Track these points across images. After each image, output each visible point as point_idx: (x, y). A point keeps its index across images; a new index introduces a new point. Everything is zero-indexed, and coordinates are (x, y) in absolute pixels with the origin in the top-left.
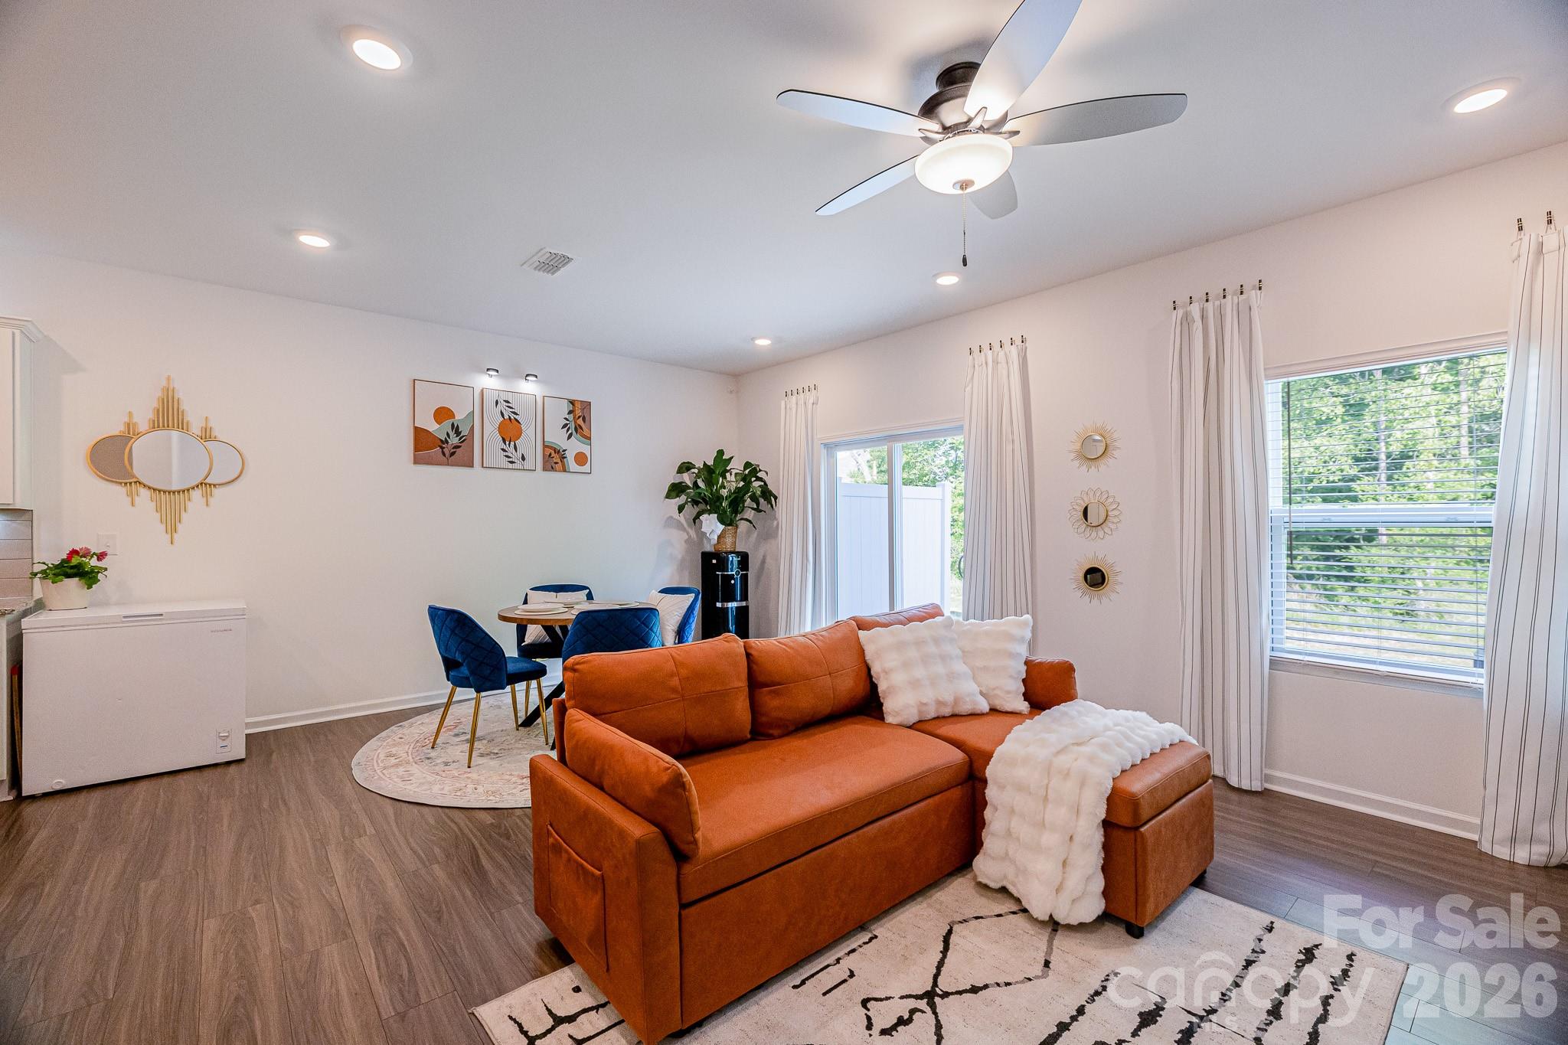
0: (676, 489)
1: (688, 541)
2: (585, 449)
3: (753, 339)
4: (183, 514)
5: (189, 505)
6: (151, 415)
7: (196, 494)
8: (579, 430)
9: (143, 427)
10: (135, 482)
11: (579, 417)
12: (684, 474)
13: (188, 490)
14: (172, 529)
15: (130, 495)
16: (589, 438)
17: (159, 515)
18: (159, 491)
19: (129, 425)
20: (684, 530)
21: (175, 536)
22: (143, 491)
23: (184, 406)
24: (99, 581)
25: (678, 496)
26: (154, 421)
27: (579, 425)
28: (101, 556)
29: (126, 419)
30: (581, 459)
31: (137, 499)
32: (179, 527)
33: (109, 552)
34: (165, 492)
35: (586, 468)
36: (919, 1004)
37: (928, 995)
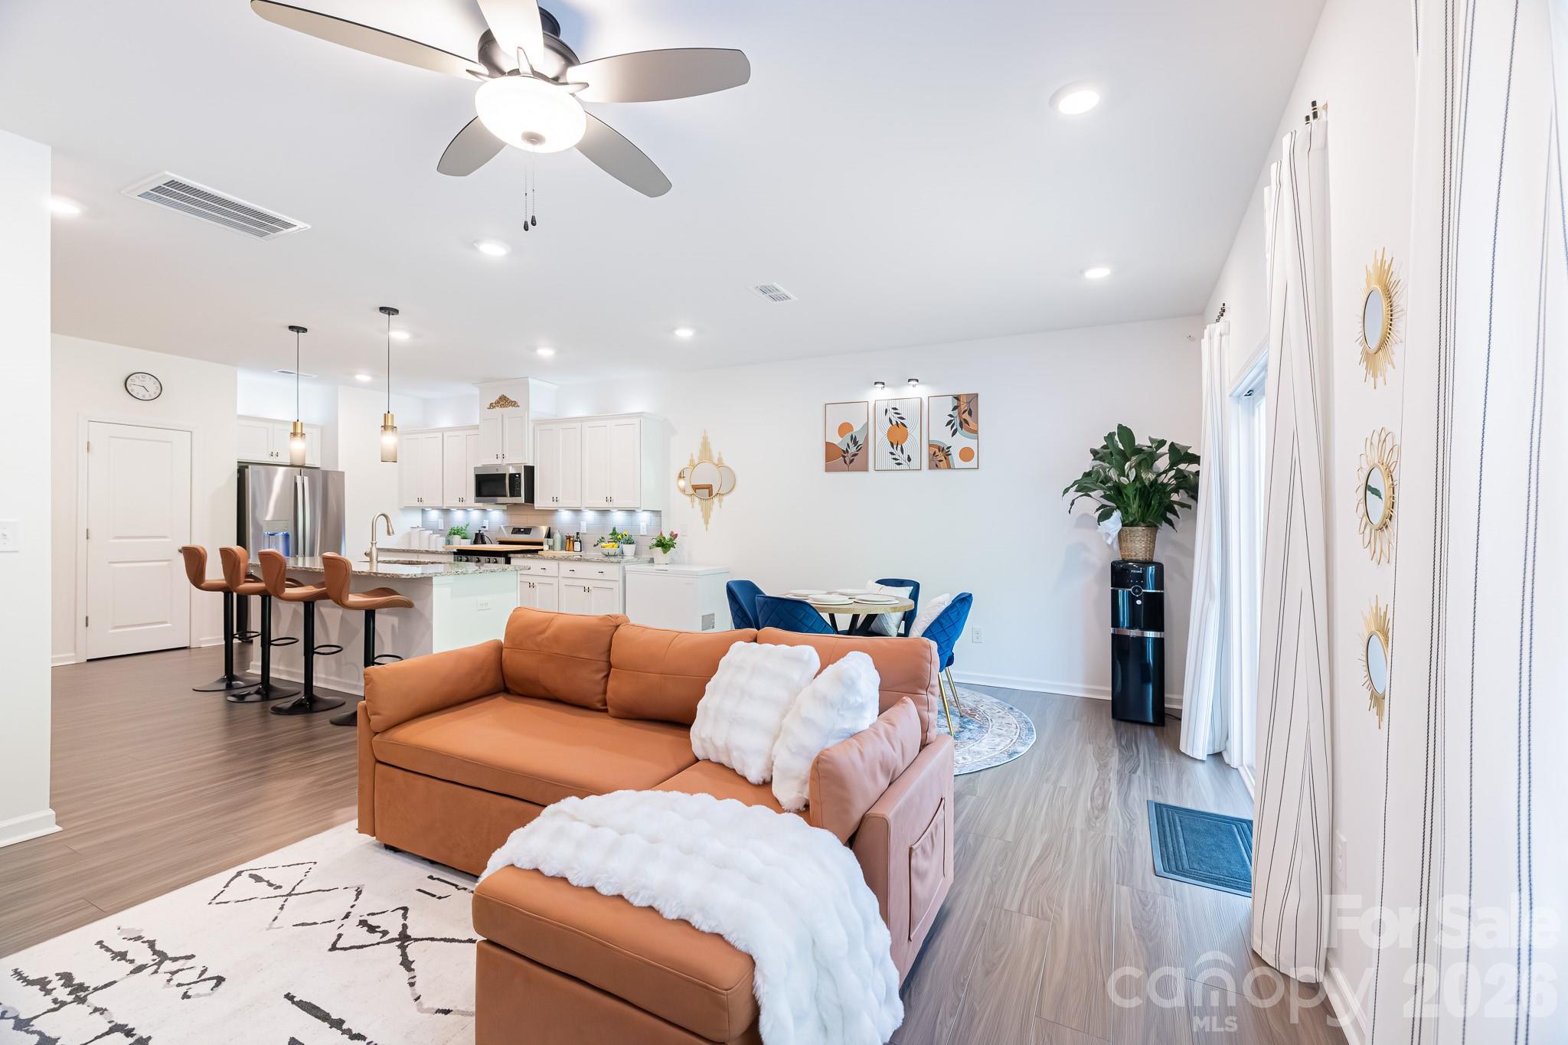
2: (971, 443)
4: (711, 513)
5: (713, 507)
7: (716, 501)
8: (964, 424)
9: (696, 461)
10: (694, 494)
11: (965, 411)
13: (712, 498)
14: (707, 522)
15: (692, 502)
16: (976, 432)
17: (702, 513)
19: (691, 461)
21: (708, 526)
22: (696, 500)
26: (700, 457)
27: (965, 420)
30: (967, 454)
31: (694, 504)
32: (710, 520)
34: (703, 499)
35: (973, 463)
36: (394, 933)
37: (404, 938)
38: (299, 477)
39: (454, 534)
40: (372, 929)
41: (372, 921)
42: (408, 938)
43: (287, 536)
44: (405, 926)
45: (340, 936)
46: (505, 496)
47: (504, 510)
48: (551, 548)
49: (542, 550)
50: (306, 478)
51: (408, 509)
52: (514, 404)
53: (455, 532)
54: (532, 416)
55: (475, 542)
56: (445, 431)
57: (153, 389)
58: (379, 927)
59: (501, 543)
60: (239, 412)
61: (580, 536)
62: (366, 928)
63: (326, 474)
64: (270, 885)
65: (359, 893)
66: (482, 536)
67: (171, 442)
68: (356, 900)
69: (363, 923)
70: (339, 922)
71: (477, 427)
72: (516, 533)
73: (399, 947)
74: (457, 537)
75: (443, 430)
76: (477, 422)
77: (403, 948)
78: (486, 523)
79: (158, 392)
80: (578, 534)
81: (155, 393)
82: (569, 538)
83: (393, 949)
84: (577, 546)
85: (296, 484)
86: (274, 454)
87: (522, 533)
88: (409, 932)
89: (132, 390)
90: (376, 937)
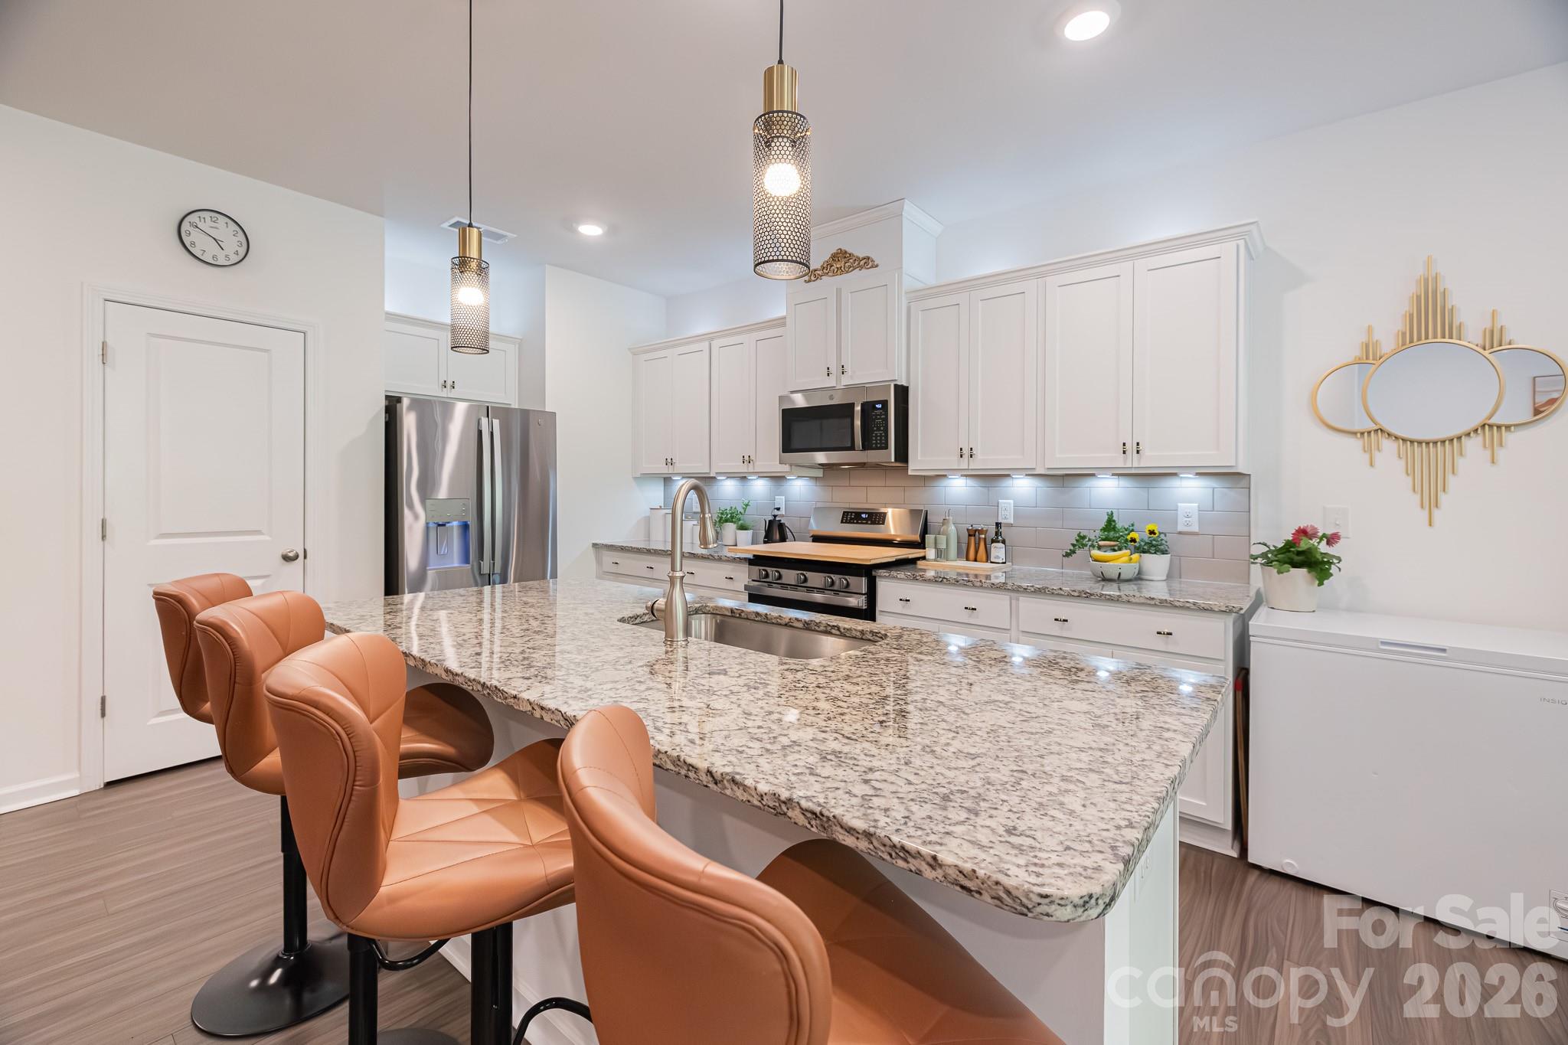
4: (1450, 478)
5: (1460, 462)
6: (1399, 325)
7: (1473, 445)
9: (1387, 344)
10: (1376, 431)
13: (1459, 438)
14: (1431, 503)
15: (1368, 450)
17: (1410, 479)
18: (1412, 442)
19: (1367, 346)
21: (1436, 513)
22: (1388, 445)
23: (1453, 300)
24: (1332, 575)
26: (1404, 334)
28: (1332, 539)
29: (1365, 339)
31: (1377, 456)
32: (1443, 498)
33: (1342, 534)
34: (1420, 443)
38: (484, 421)
39: (727, 521)
43: (465, 527)
46: (852, 448)
47: (816, 478)
48: (940, 554)
49: (924, 558)
50: (496, 422)
51: (647, 477)
52: (867, 263)
53: (727, 518)
54: (908, 283)
55: (768, 539)
56: (712, 339)
57: (232, 244)
59: (817, 539)
60: (389, 307)
61: (1003, 530)
63: (525, 414)
66: (781, 526)
67: (266, 351)
71: (781, 322)
72: (850, 522)
74: (730, 528)
75: (710, 337)
76: (782, 312)
78: (780, 501)
79: (242, 251)
80: (998, 525)
81: (237, 253)
82: (972, 533)
84: (998, 551)
85: (480, 433)
86: (449, 384)
87: (866, 521)
89: (193, 244)
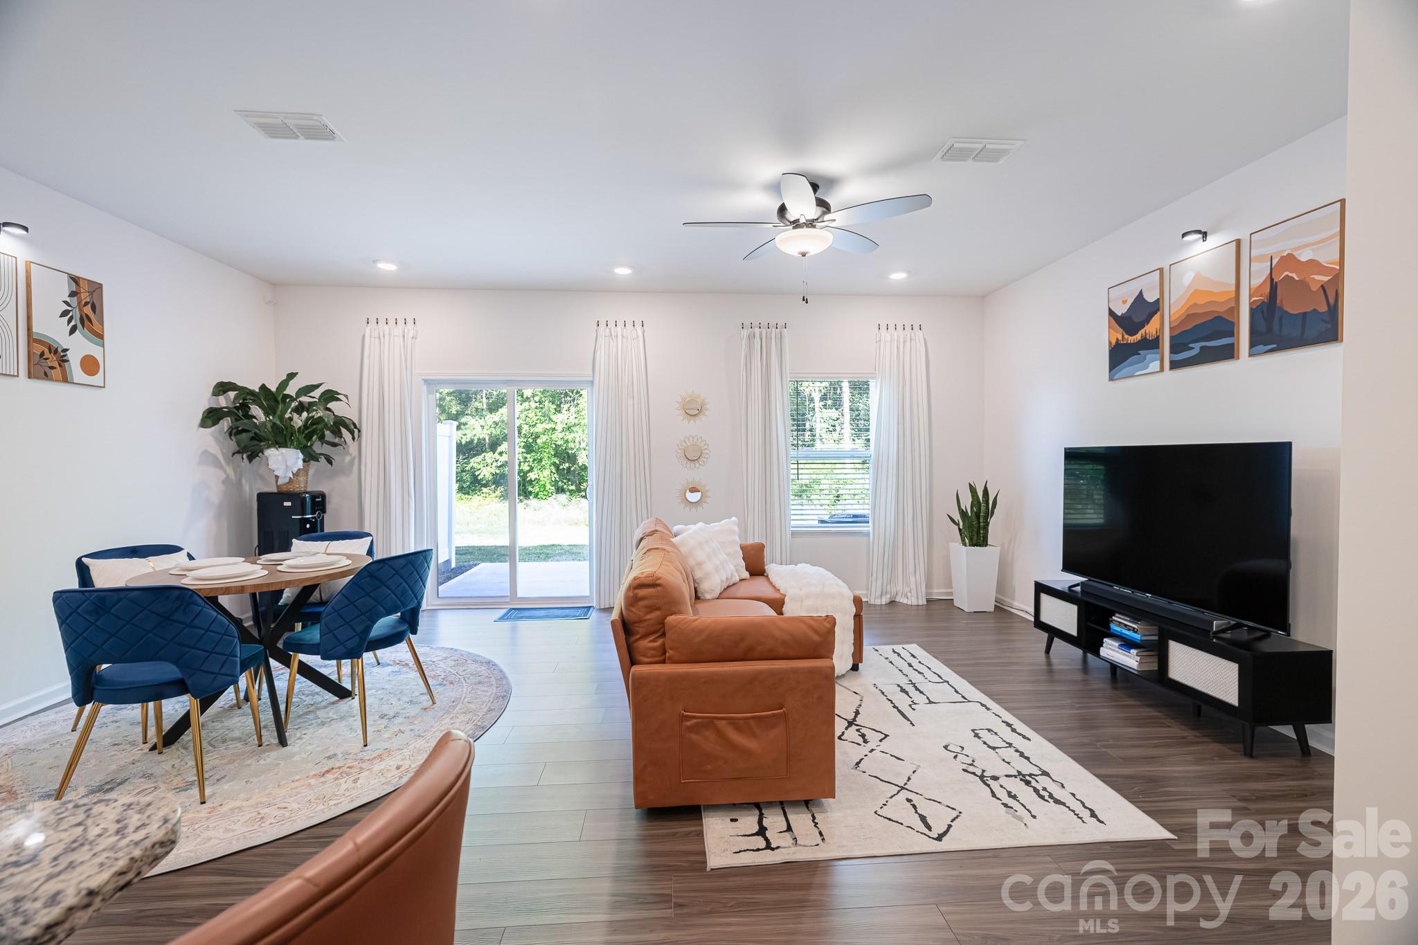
0: (212, 417)
1: (226, 481)
2: (94, 350)
3: (375, 261)
8: (86, 321)
11: (86, 304)
12: (220, 397)
16: (101, 337)
20: (221, 467)
25: (215, 424)
27: (87, 315)
30: (90, 365)
35: (97, 379)
36: (854, 728)
37: (850, 724)
40: (863, 736)
41: (860, 740)
42: (849, 722)
44: (846, 729)
45: (881, 741)
58: (859, 735)
62: (866, 738)
64: (914, 806)
65: (858, 764)
68: (863, 759)
69: (865, 742)
70: (879, 749)
73: (856, 721)
77: (854, 719)
83: (859, 721)
88: (847, 724)
90: (863, 731)
